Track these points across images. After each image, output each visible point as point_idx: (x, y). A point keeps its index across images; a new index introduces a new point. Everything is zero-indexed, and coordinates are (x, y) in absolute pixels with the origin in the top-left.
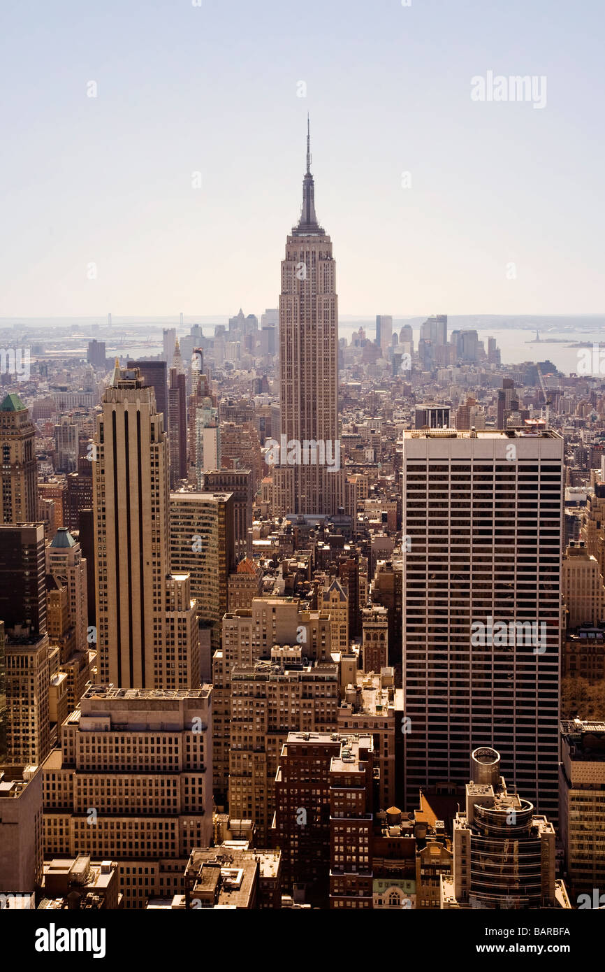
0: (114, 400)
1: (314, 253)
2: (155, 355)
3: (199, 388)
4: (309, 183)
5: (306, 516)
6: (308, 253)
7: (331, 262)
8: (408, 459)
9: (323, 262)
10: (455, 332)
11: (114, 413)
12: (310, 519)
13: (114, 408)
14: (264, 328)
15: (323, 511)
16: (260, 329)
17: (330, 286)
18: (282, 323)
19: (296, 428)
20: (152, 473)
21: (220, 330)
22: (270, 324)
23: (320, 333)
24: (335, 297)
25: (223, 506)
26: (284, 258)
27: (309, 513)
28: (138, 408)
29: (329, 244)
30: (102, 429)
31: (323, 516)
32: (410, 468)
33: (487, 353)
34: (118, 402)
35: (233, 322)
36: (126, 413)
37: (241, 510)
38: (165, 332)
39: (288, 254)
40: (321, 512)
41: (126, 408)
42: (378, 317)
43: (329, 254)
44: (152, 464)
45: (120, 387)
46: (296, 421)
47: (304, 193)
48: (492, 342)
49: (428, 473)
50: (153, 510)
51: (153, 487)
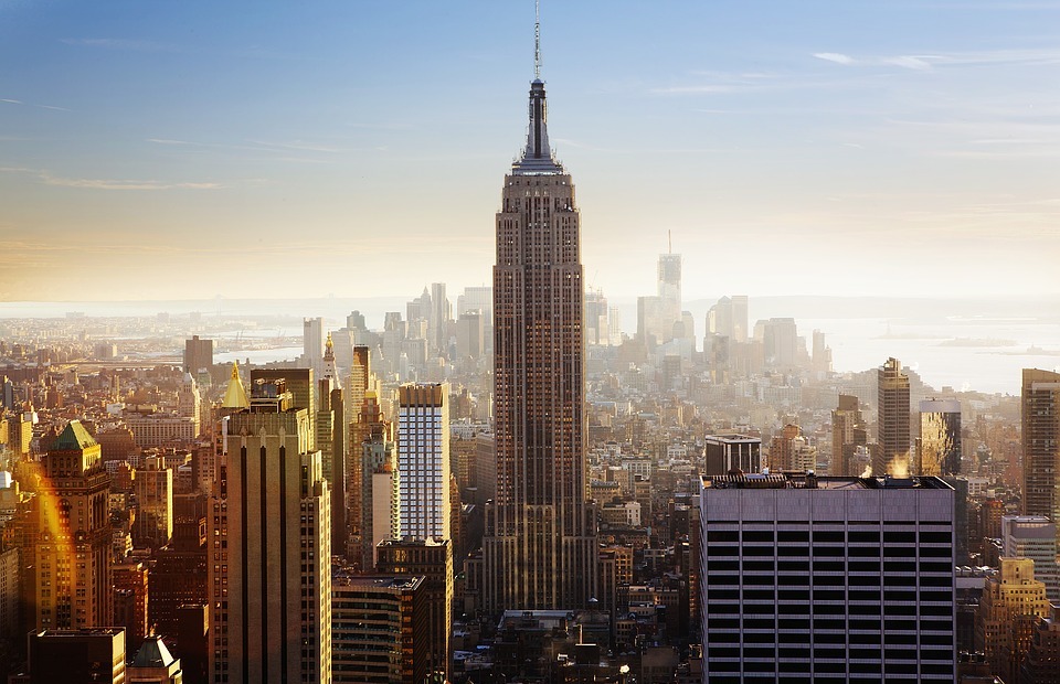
0: (243, 430)
1: (547, 200)
2: (291, 359)
3: (364, 410)
4: (538, 93)
5: (536, 613)
6: (537, 200)
7: (572, 215)
8: (709, 522)
9: (561, 215)
10: (759, 323)
11: (244, 451)
12: (542, 618)
13: (244, 443)
14: (461, 317)
15: (563, 607)
16: (455, 318)
17: (572, 252)
18: (497, 309)
19: (520, 472)
20: (303, 546)
21: (392, 319)
22: (471, 311)
23: (557, 324)
24: (579, 269)
25: (409, 598)
26: (499, 207)
27: (541, 607)
28: (282, 443)
29: (570, 188)
30: (224, 476)
31: (563, 613)
32: (713, 536)
33: (810, 354)
34: (250, 433)
35: (414, 309)
36: (263, 450)
37: (435, 604)
38: (307, 324)
39: (506, 201)
40: (559, 607)
41: (263, 443)
42: (641, 301)
43: (570, 202)
44: (303, 532)
45: (253, 409)
46: (520, 462)
47: (531, 110)
48: (818, 338)
49: (741, 544)
50: (304, 604)
51: (303, 568)
